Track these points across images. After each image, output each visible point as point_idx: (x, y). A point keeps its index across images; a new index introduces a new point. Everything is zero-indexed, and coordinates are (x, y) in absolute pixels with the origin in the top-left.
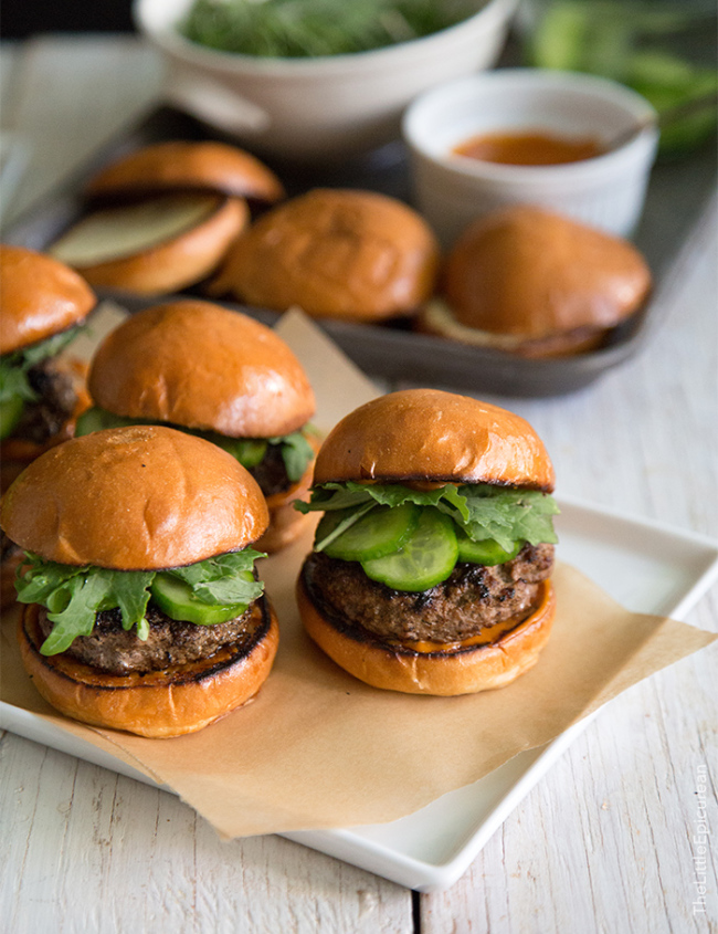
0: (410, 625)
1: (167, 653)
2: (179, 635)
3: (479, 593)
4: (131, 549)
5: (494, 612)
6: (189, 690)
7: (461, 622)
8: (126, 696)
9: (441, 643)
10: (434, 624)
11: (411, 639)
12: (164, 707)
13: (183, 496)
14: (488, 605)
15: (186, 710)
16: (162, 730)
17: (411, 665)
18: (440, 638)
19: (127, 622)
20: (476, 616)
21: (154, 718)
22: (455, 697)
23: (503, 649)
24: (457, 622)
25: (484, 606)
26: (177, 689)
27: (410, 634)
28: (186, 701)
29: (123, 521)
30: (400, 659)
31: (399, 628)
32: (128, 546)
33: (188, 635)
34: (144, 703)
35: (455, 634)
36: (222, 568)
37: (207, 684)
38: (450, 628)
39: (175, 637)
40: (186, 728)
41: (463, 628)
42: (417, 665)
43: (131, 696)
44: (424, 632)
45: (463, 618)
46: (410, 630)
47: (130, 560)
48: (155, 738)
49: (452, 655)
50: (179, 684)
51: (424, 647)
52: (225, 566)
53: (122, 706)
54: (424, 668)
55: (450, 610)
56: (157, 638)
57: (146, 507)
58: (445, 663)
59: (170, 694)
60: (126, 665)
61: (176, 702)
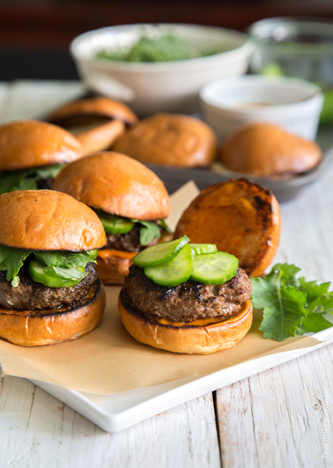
0: (156, 307)
1: (30, 300)
2: (36, 291)
3: (196, 297)
4: (15, 236)
5: (203, 309)
6: (37, 321)
7: (184, 310)
8: (5, 318)
9: (173, 321)
10: (170, 309)
11: (157, 316)
12: (22, 327)
13: (50, 217)
14: (199, 303)
15: (34, 331)
16: (21, 341)
17: (154, 329)
18: (173, 318)
19: (8, 275)
20: (192, 308)
21: (17, 332)
22: (177, 354)
23: (207, 331)
24: (182, 310)
25: (197, 303)
26: (31, 319)
27: (157, 313)
28: (34, 326)
29: (15, 222)
30: (149, 326)
31: (151, 308)
32: (14, 235)
33: (40, 291)
34: (13, 323)
35: (181, 317)
36: (68, 262)
37: (47, 320)
38: (178, 313)
39: (34, 291)
40: (33, 342)
41: (185, 314)
42: (158, 330)
43: (8, 319)
44: (165, 313)
45: (185, 308)
46: (156, 310)
47: (13, 242)
48: (18, 345)
49: (177, 328)
50: (32, 316)
51: (163, 322)
52: (70, 262)
53: (2, 323)
54: (160, 332)
55: (178, 303)
56: (24, 290)
57: (29, 218)
58: (172, 331)
59: (27, 321)
60: (9, 302)
61: (29, 326)
